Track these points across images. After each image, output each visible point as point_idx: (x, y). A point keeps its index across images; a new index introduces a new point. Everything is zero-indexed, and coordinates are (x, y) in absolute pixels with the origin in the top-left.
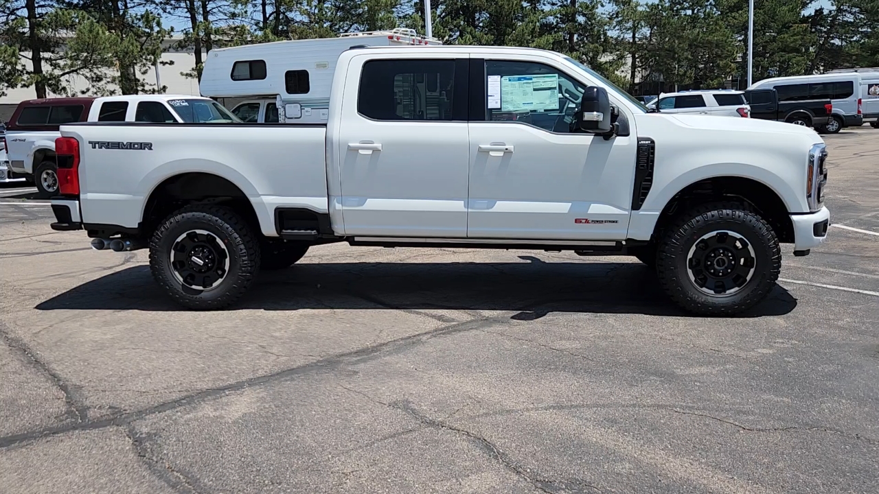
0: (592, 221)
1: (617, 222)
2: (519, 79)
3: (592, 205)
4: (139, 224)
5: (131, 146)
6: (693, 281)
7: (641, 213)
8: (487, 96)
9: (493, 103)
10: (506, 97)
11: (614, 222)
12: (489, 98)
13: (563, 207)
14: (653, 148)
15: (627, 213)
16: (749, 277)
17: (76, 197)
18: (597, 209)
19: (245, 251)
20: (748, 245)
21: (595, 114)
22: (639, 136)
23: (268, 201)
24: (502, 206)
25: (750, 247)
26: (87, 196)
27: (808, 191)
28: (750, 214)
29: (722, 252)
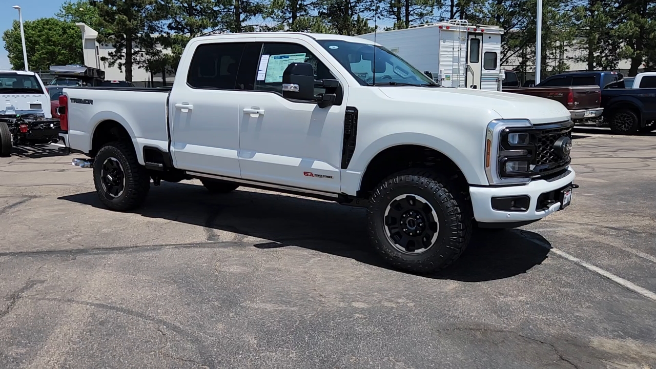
0: (315, 175)
1: (331, 177)
2: (281, 58)
3: (315, 161)
4: (89, 151)
5: (84, 102)
7: (348, 171)
8: (258, 70)
9: (260, 77)
10: (270, 72)
11: (329, 177)
12: (259, 72)
13: (295, 161)
14: (357, 116)
15: (338, 170)
16: (433, 241)
17: (66, 132)
18: (319, 165)
19: (131, 174)
20: (432, 210)
21: (292, 85)
22: (348, 106)
23: (140, 142)
24: (260, 157)
25: (434, 213)
26: (71, 132)
27: (487, 164)
28: (433, 181)
29: (411, 213)
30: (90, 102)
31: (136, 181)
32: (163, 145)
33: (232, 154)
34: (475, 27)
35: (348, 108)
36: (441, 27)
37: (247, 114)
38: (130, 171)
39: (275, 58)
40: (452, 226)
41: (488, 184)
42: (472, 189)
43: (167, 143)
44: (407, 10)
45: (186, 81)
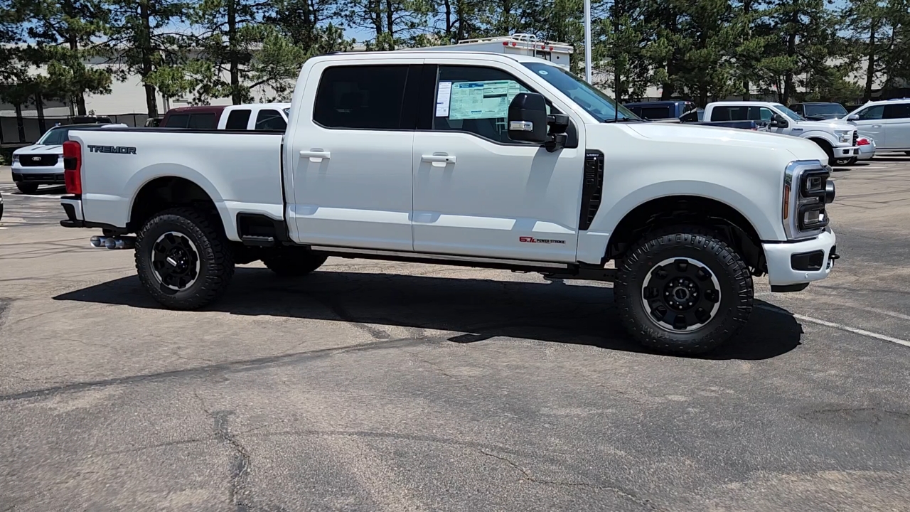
0: (538, 240)
1: (563, 242)
2: (470, 86)
3: (538, 222)
4: (127, 224)
5: (119, 150)
6: (649, 313)
7: (589, 233)
8: (436, 103)
9: (441, 111)
10: (455, 105)
11: (560, 242)
12: (438, 105)
13: (507, 224)
14: (602, 162)
15: (574, 232)
16: (713, 313)
17: (78, 197)
18: (543, 227)
19: (212, 254)
20: (711, 275)
21: (523, 122)
22: (587, 148)
23: (230, 207)
24: (445, 220)
25: (714, 278)
26: (87, 196)
27: (785, 215)
28: (713, 240)
29: (681, 281)
30: (131, 150)
31: (218, 264)
32: (275, 210)
33: (402, 218)
34: (543, 44)
35: (587, 152)
36: (506, 44)
37: (427, 162)
38: (210, 250)
39: (461, 87)
40: (741, 294)
41: (786, 240)
42: (766, 246)
43: (282, 206)
45: (312, 118)
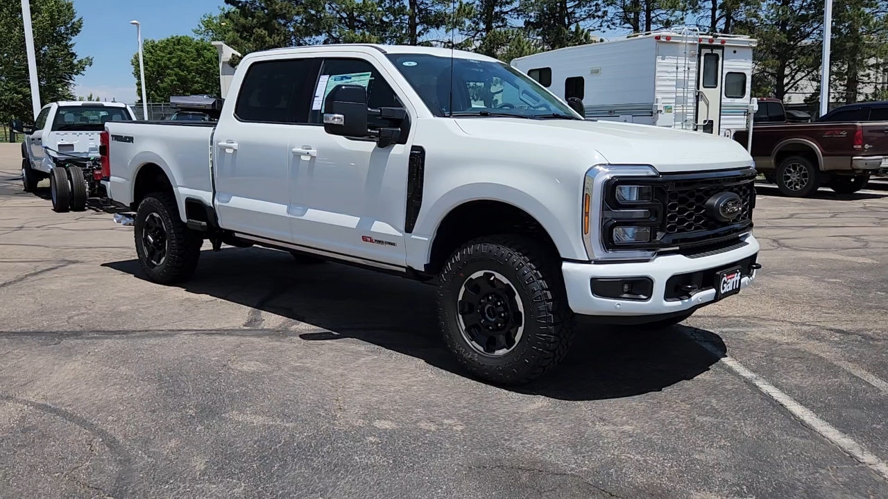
0: (376, 241)
1: (393, 244)
2: (342, 78)
3: (375, 222)
4: (131, 203)
5: (125, 139)
6: (463, 330)
7: (413, 237)
8: (314, 96)
9: (316, 104)
12: (315, 98)
13: (351, 221)
14: (423, 159)
15: (401, 235)
16: (518, 338)
17: (108, 180)
18: (381, 228)
19: (174, 235)
20: (515, 294)
21: (336, 115)
22: (414, 144)
23: (183, 192)
24: (313, 215)
25: (518, 298)
26: (112, 178)
27: (584, 230)
28: (516, 253)
29: (490, 298)
30: (130, 139)
31: (178, 244)
32: (206, 197)
33: (280, 209)
34: (711, 37)
35: (414, 148)
36: (658, 38)
37: (297, 156)
38: (172, 231)
39: (335, 80)
40: (540, 319)
41: (587, 260)
42: (565, 266)
43: (211, 194)
44: (648, 16)
45: (233, 112)
